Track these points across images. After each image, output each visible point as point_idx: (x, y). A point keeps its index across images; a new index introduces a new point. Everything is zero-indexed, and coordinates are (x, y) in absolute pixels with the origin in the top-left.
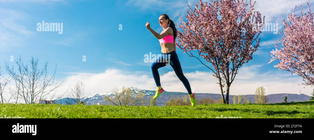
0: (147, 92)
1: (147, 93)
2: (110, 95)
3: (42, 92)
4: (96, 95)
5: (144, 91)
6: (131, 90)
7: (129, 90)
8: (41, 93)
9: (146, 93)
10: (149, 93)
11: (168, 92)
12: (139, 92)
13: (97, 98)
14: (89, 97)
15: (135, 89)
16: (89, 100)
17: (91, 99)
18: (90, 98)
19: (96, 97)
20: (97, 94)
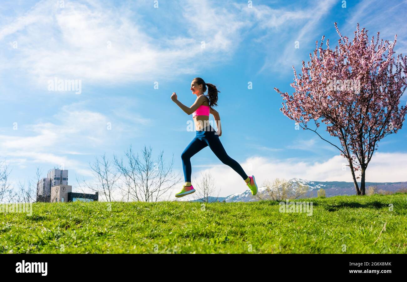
0: (317, 184)
1: (317, 186)
2: (264, 191)
3: (158, 190)
4: (245, 191)
5: (311, 183)
6: (293, 183)
7: (291, 183)
8: (157, 193)
9: (315, 186)
10: (319, 186)
11: (347, 183)
12: (305, 184)
13: (247, 196)
14: (236, 195)
15: (299, 180)
16: (237, 198)
17: (240, 197)
18: (238, 196)
19: (245, 195)
20: (247, 191)
